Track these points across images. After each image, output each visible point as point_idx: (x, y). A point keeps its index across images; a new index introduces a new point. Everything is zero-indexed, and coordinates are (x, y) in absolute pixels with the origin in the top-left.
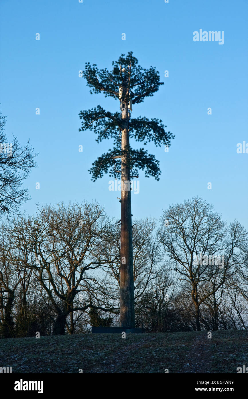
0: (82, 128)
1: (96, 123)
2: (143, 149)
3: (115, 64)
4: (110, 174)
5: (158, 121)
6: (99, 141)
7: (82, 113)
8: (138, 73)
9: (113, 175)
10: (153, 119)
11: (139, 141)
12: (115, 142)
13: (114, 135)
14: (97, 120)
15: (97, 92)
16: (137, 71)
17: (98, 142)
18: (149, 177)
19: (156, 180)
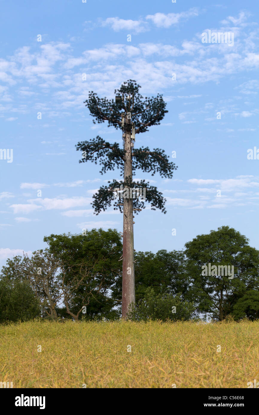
0: (83, 159)
1: (97, 154)
2: (144, 181)
3: (118, 92)
4: (115, 207)
5: (161, 151)
6: (103, 172)
7: (79, 145)
8: (138, 101)
9: (118, 208)
10: (156, 149)
11: (146, 171)
12: (122, 173)
13: (120, 166)
14: (98, 151)
15: (100, 121)
16: (136, 100)
17: (102, 174)
18: (155, 209)
19: (163, 213)
